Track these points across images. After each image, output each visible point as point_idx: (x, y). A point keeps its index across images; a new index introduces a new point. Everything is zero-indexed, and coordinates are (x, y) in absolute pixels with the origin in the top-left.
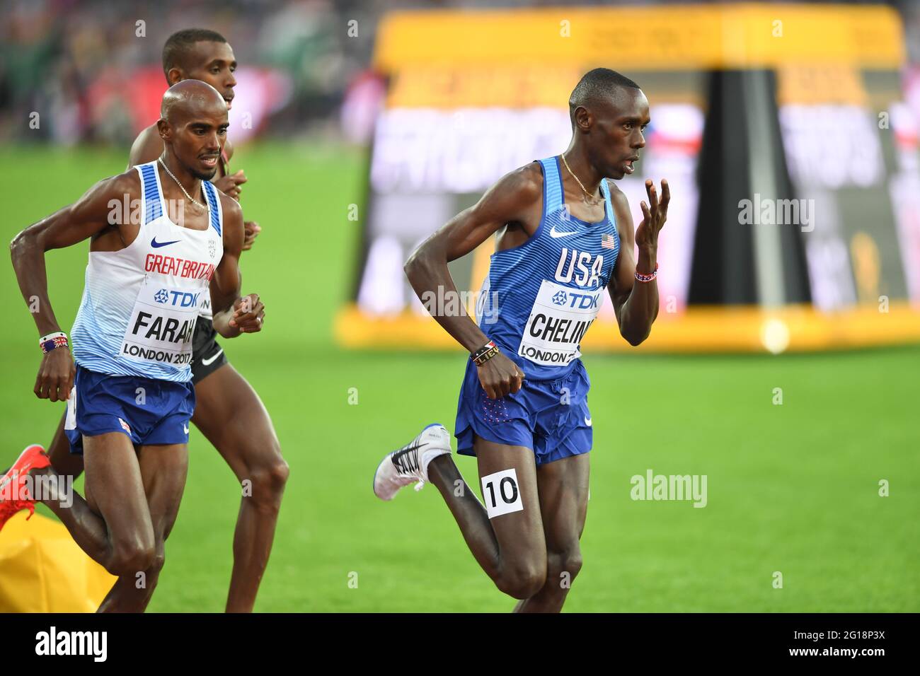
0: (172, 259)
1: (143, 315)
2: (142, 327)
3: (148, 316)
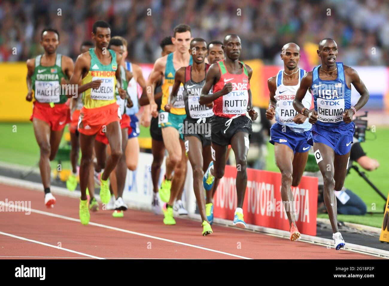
0: (286, 96)
1: (282, 110)
2: (283, 114)
3: (283, 110)
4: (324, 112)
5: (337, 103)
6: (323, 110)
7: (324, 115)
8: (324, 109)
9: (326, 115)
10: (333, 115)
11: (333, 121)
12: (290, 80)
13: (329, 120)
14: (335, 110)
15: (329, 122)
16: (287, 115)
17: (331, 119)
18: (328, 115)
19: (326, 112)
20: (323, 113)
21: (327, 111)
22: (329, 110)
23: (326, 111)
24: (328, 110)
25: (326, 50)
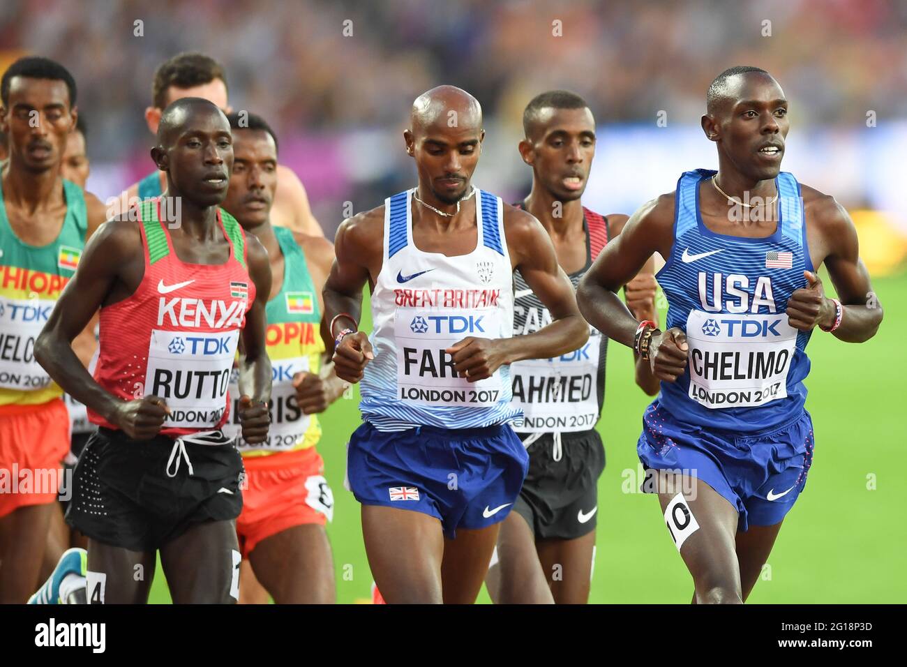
1: (407, 351)
2: (412, 365)
3: (414, 351)
4: (714, 366)
5: (771, 328)
6: (711, 360)
7: (715, 378)
8: (716, 355)
9: (723, 377)
10: (750, 377)
11: (748, 400)
12: (440, 233)
13: (733, 398)
14: (760, 355)
15: (734, 405)
16: (428, 369)
17: (742, 394)
18: (729, 378)
19: (724, 365)
20: (711, 370)
21: (728, 360)
22: (738, 354)
23: (723, 360)
24: (730, 354)
25: (747, 115)
